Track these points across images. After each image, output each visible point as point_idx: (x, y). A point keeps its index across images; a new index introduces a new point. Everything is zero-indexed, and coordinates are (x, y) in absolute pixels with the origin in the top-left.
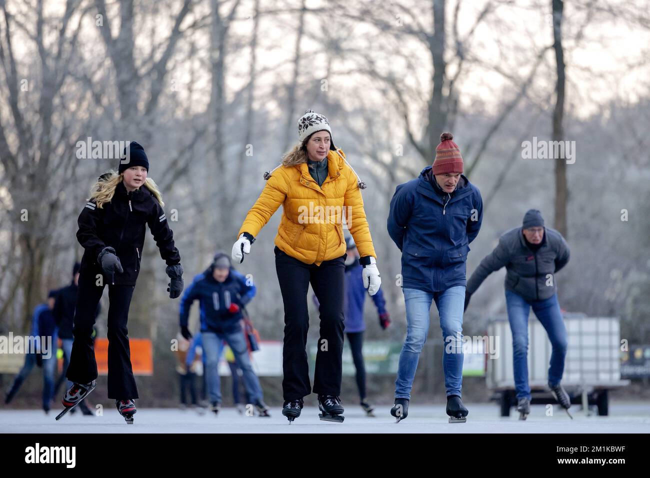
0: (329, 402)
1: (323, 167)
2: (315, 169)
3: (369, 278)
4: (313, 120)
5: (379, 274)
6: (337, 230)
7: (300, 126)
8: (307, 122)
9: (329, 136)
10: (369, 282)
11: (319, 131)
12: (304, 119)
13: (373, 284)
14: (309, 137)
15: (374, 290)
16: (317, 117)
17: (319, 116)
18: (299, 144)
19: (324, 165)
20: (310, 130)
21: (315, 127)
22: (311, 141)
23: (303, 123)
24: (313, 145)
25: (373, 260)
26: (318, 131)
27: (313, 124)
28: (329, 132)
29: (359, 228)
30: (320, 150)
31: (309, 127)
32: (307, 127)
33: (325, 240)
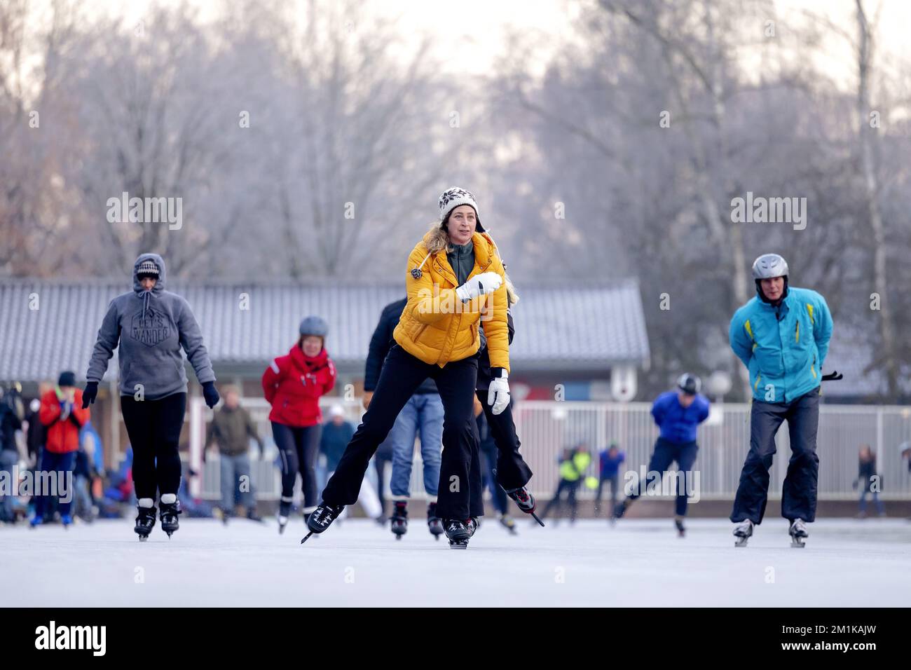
0: (452, 526)
1: (466, 254)
2: (456, 254)
3: (496, 393)
4: (455, 194)
5: (509, 391)
6: (472, 330)
7: (441, 202)
8: (447, 197)
9: (474, 212)
10: (495, 399)
11: (461, 205)
12: (445, 194)
13: (499, 401)
14: (450, 213)
15: (500, 408)
16: (460, 191)
17: (462, 190)
18: (439, 224)
19: (468, 251)
20: (451, 204)
21: (456, 201)
22: (452, 219)
23: (444, 198)
24: (455, 223)
25: (505, 374)
26: (459, 206)
27: (454, 197)
28: (473, 208)
29: (496, 332)
30: (462, 228)
31: (450, 202)
32: (447, 203)
33: (453, 339)
